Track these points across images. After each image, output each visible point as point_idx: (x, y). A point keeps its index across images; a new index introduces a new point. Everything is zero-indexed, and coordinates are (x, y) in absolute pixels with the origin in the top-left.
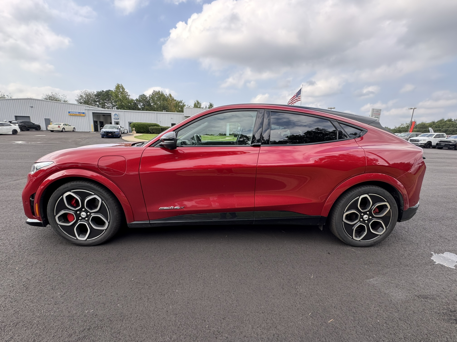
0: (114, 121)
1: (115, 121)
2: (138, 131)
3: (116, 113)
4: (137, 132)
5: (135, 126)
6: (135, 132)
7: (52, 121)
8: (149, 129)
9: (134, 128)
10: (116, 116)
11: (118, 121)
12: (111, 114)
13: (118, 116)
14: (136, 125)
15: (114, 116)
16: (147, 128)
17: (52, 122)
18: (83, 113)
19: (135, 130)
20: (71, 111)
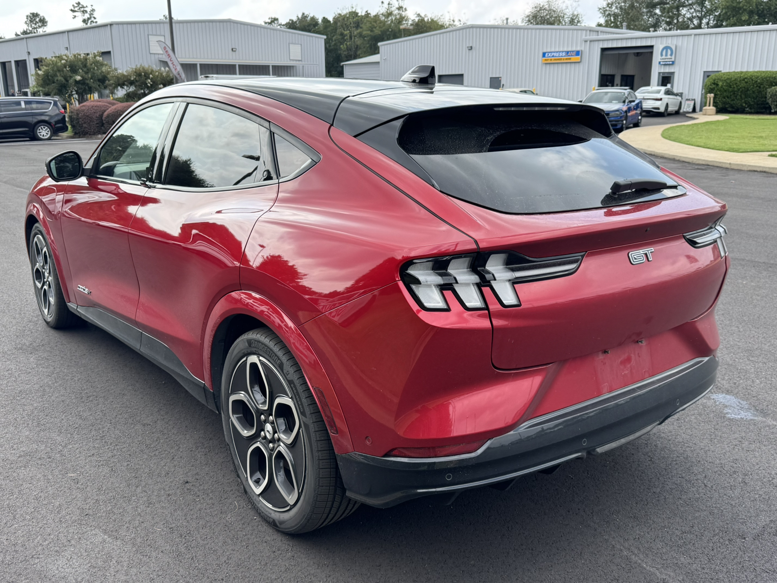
0: (659, 73)
1: (662, 71)
2: (724, 103)
3: (670, 42)
4: (720, 111)
5: (717, 85)
6: (712, 109)
7: (505, 84)
8: (768, 96)
9: (712, 95)
10: (666, 55)
11: (672, 71)
12: (652, 47)
13: (671, 55)
14: (720, 84)
15: (662, 55)
16: (760, 92)
17: (503, 85)
18: (577, 53)
19: (714, 102)
20: (549, 50)
